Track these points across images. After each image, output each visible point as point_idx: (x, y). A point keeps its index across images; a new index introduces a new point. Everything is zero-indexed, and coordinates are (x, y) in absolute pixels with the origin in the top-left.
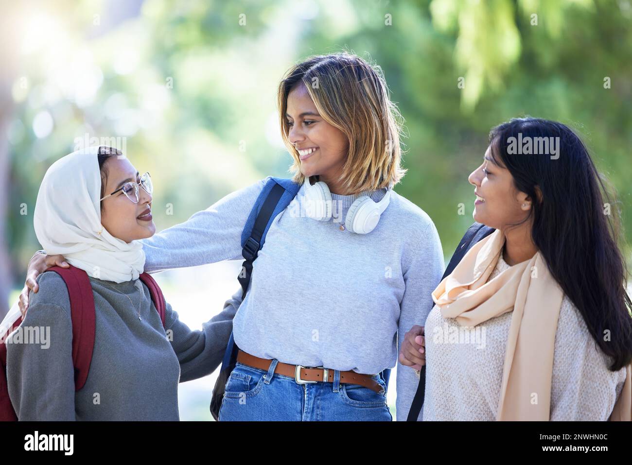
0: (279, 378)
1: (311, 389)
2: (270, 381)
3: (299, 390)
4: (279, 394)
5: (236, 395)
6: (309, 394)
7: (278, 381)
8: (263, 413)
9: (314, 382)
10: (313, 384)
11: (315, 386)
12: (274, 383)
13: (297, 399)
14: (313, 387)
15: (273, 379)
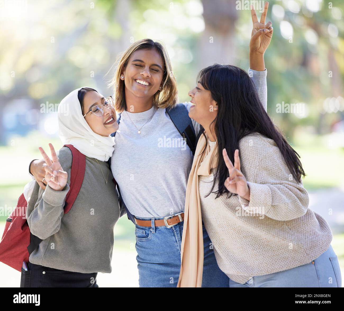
0: (159, 228)
1: (176, 228)
2: (154, 231)
3: (171, 231)
4: (162, 236)
5: (142, 240)
6: (177, 231)
7: (159, 230)
8: (158, 247)
9: (176, 224)
10: (176, 225)
11: (178, 226)
12: (157, 231)
13: (172, 235)
14: (177, 227)
15: (156, 230)
